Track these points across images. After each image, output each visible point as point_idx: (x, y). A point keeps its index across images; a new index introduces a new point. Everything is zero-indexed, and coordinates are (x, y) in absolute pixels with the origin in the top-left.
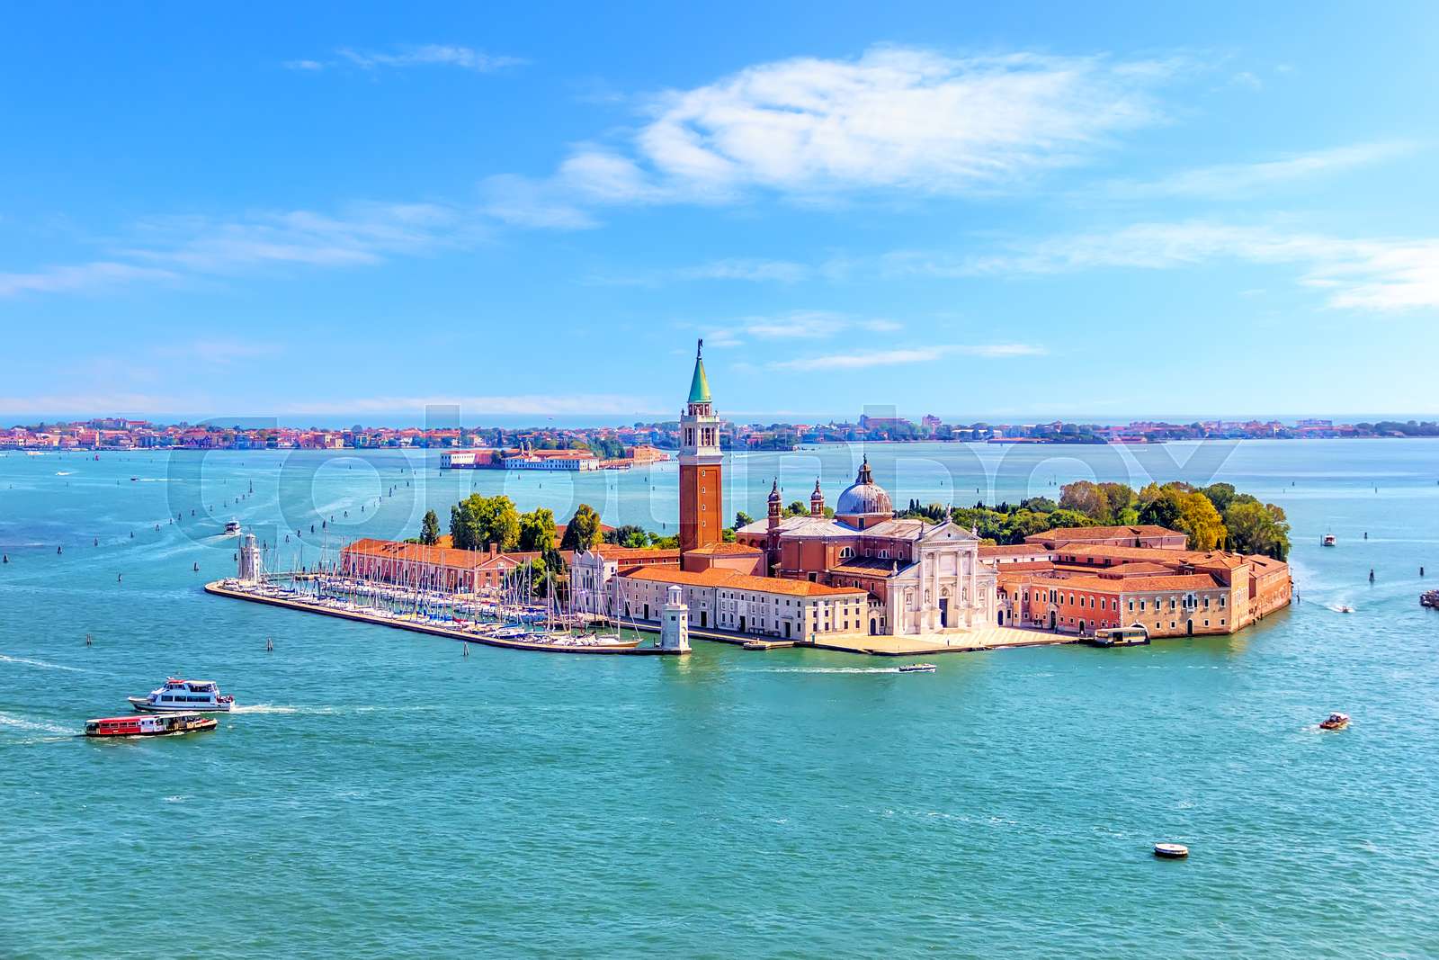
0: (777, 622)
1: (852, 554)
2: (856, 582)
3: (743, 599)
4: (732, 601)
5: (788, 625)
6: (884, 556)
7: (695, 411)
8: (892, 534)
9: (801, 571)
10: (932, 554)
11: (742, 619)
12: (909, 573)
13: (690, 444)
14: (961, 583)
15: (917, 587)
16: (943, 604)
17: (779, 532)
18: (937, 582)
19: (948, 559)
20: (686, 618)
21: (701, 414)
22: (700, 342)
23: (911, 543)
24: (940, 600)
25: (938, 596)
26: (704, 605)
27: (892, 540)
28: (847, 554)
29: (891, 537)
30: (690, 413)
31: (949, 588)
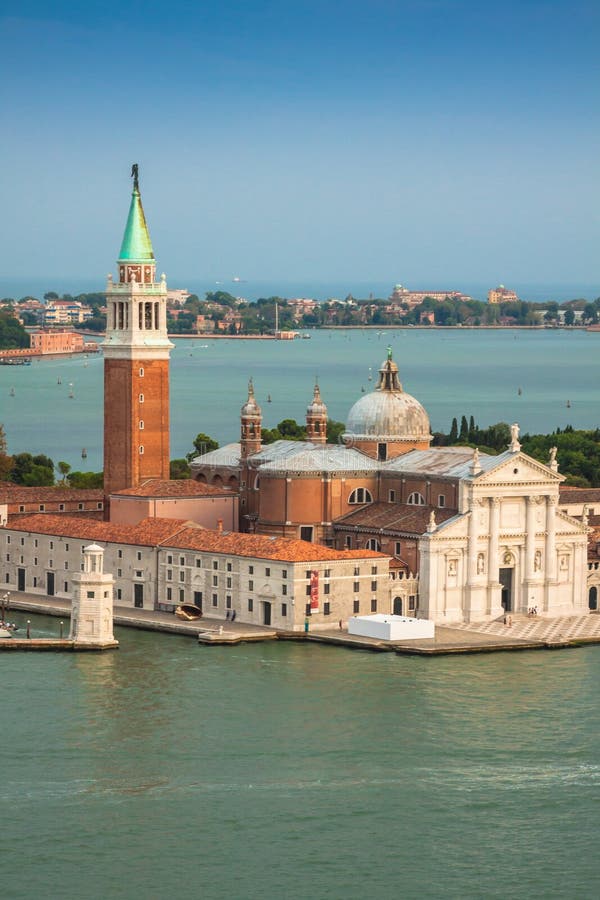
0: (251, 601)
1: (368, 499)
2: (373, 541)
3: (199, 566)
4: (182, 568)
5: (267, 607)
6: (417, 502)
7: (129, 276)
8: (428, 468)
9: (288, 523)
10: (490, 500)
11: (198, 596)
12: (455, 528)
13: (121, 325)
14: (535, 544)
15: (467, 551)
16: (506, 576)
17: (259, 463)
18: (496, 542)
19: (514, 509)
20: (111, 594)
21: (138, 280)
22: (135, 169)
23: (457, 485)
24: (501, 569)
25: (498, 563)
26: (139, 574)
27: (428, 477)
28: (360, 499)
29: (428, 472)
30: (122, 279)
31: (515, 551)
